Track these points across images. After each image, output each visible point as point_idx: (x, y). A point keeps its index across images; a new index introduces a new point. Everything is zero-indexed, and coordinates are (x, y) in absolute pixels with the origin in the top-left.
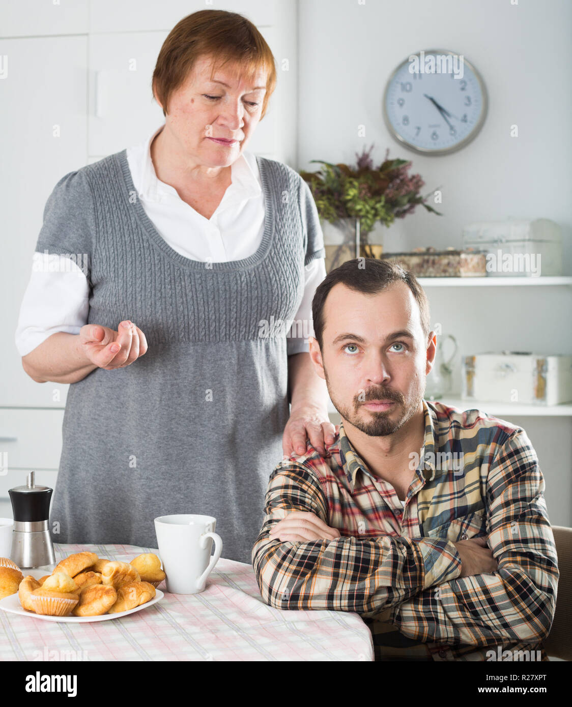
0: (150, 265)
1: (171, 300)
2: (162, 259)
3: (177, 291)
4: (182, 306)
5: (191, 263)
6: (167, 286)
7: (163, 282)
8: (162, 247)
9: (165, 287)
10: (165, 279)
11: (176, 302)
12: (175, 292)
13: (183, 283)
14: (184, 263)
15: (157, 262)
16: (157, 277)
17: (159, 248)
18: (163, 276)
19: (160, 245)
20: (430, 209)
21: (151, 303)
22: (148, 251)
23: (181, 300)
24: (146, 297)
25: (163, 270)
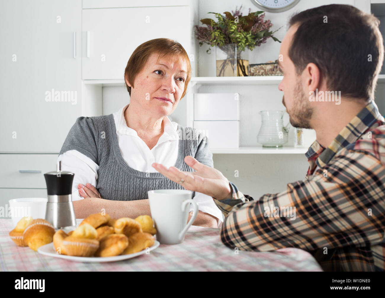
0: (112, 171)
1: (120, 192)
2: (119, 169)
3: (125, 188)
4: (126, 197)
5: (135, 172)
6: (119, 184)
7: (117, 182)
8: (121, 162)
9: (118, 184)
10: (119, 180)
11: (123, 194)
12: (124, 188)
13: (129, 183)
14: (131, 172)
15: (116, 170)
16: (114, 179)
17: (119, 162)
18: (118, 178)
19: (120, 161)
20: (275, 39)
21: (109, 193)
22: (114, 164)
23: (127, 193)
24: (107, 188)
25: (118, 175)
